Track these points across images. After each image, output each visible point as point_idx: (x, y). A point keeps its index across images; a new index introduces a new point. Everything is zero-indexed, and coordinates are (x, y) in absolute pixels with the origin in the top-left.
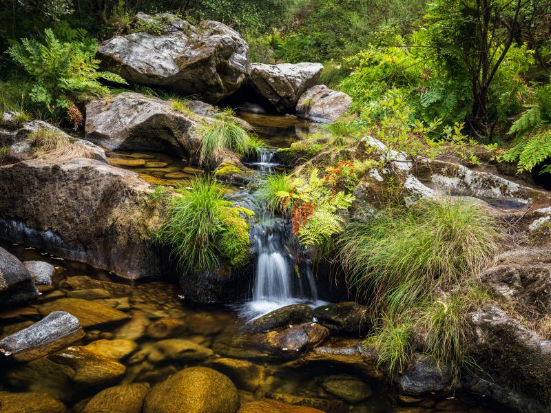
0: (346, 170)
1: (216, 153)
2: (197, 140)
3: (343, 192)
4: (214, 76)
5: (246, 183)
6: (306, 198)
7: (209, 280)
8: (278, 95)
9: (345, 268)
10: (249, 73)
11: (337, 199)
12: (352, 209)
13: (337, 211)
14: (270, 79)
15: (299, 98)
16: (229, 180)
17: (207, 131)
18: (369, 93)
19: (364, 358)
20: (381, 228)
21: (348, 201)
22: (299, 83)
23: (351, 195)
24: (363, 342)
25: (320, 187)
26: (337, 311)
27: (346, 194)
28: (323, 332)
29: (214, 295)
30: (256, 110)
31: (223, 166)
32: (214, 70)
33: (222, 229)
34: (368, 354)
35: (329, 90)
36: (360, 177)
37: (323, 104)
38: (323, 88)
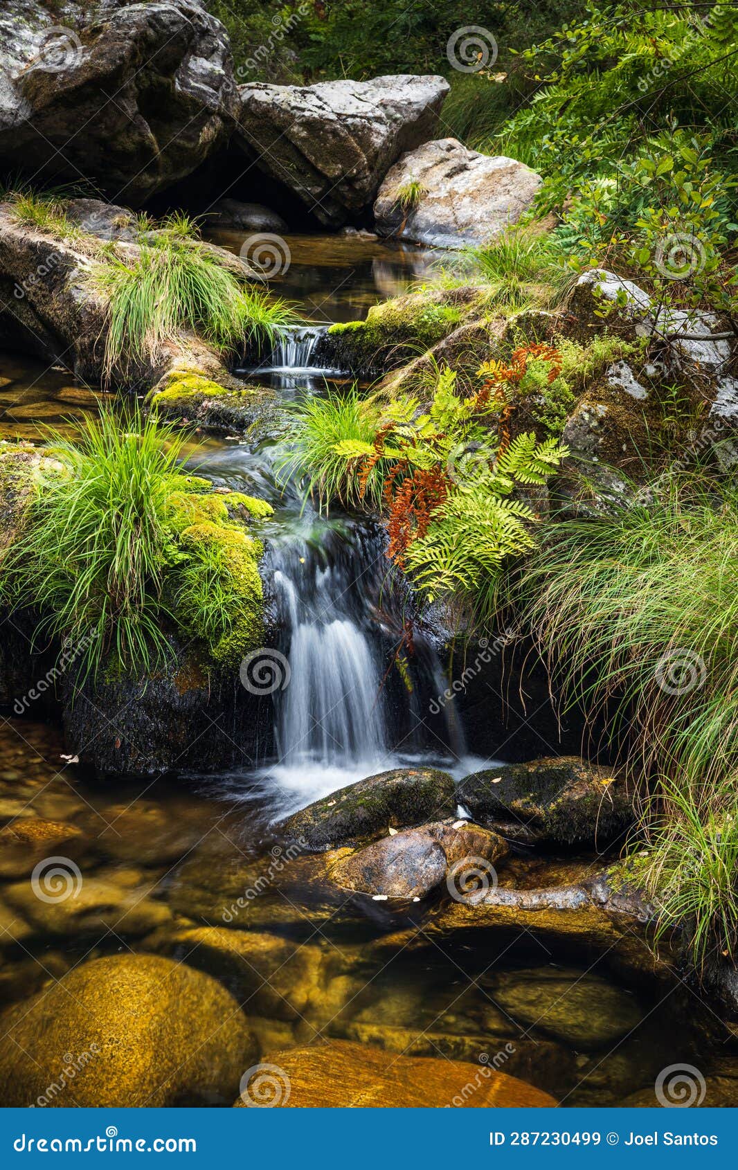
0: (538, 369)
1: (150, 342)
2: (93, 307)
3: (533, 435)
4: (130, 127)
5: (242, 425)
6: (421, 457)
7: (147, 705)
8: (319, 174)
9: (545, 656)
10: (234, 113)
11: (515, 456)
12: (560, 484)
13: (515, 491)
14: (295, 129)
15: (381, 180)
16: (192, 417)
17: (121, 280)
18: (591, 148)
19: (614, 918)
20: (649, 537)
21: (548, 460)
22: (380, 135)
23: (555, 441)
24: (609, 872)
25: (461, 423)
26: (525, 785)
27: (541, 439)
28: (487, 844)
29: (165, 752)
30: (257, 220)
31: (175, 379)
32: (131, 108)
33: (182, 556)
34: (624, 907)
35: (470, 154)
36: (579, 390)
37: (452, 194)
38: (451, 148)
